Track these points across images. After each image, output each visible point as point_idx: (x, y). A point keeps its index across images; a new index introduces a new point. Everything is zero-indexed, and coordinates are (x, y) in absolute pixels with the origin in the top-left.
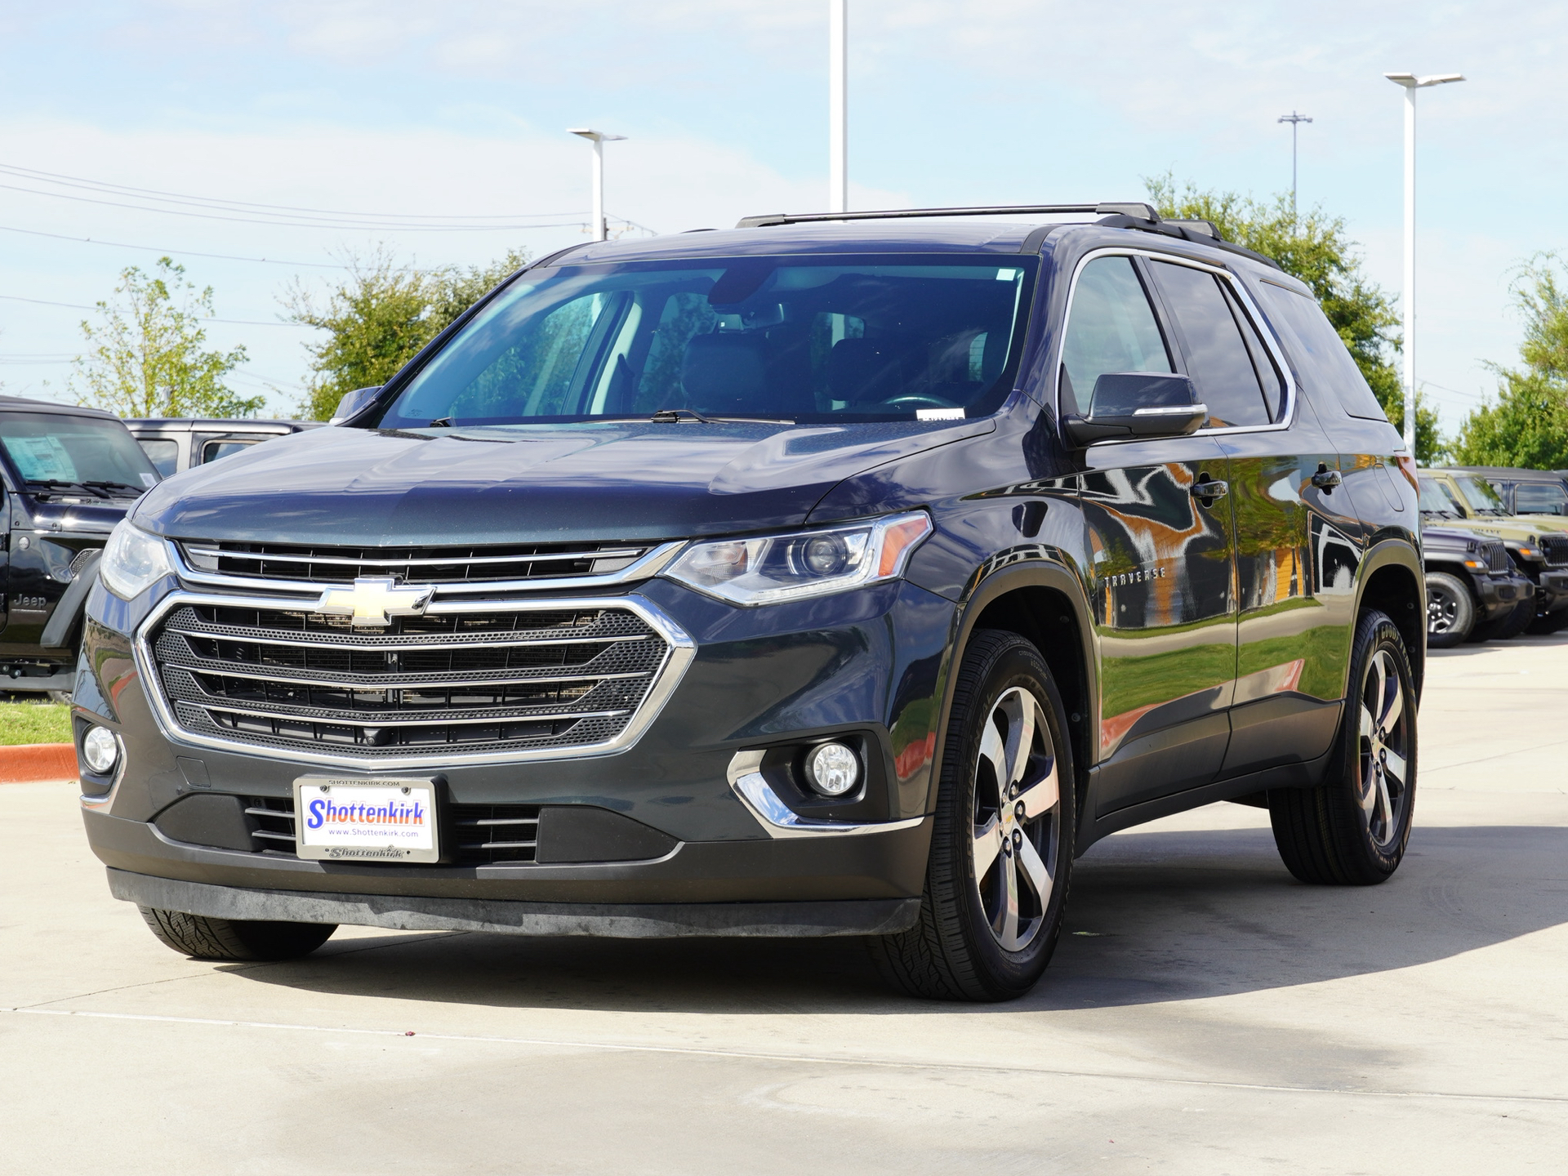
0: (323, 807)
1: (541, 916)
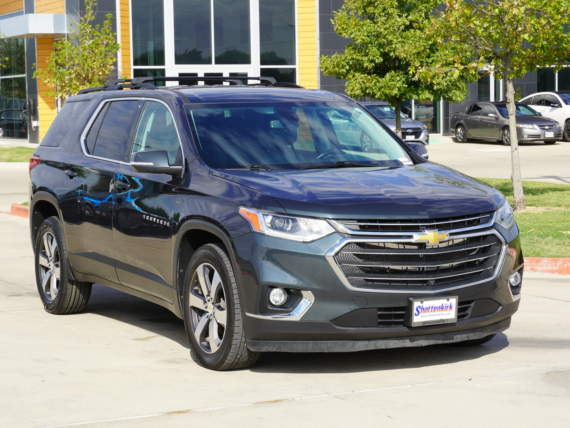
0: (420, 309)
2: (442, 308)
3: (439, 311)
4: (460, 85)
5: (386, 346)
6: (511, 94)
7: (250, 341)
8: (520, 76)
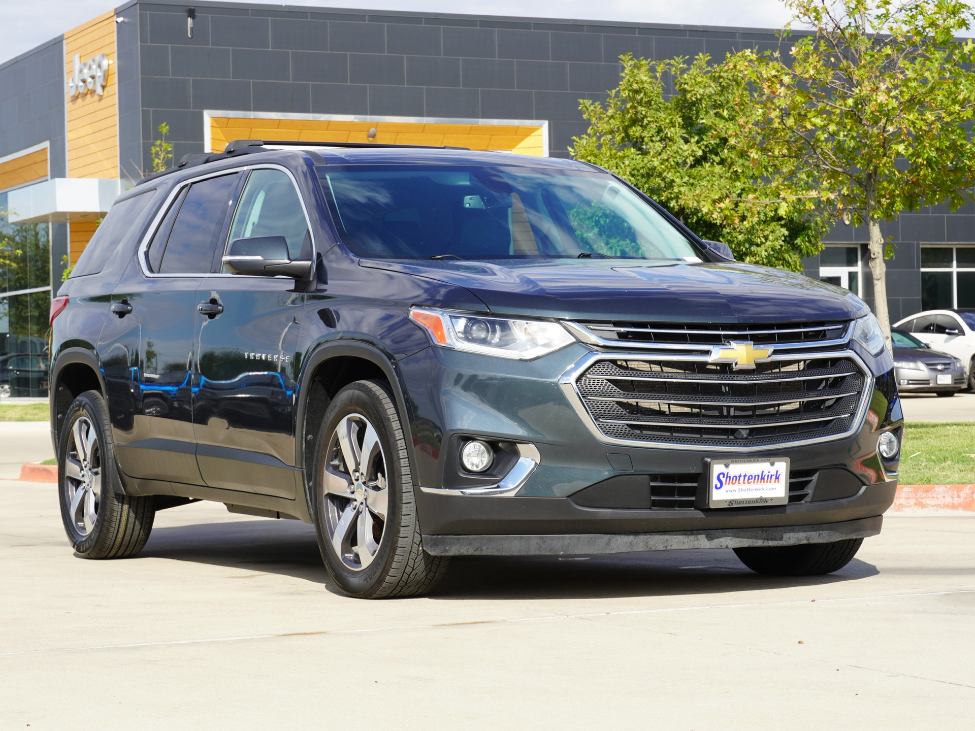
0: (724, 477)
1: (791, 534)
2: (761, 478)
3: (757, 482)
4: (790, 259)
5: (666, 547)
6: (877, 245)
7: (429, 536)
8: (891, 215)
